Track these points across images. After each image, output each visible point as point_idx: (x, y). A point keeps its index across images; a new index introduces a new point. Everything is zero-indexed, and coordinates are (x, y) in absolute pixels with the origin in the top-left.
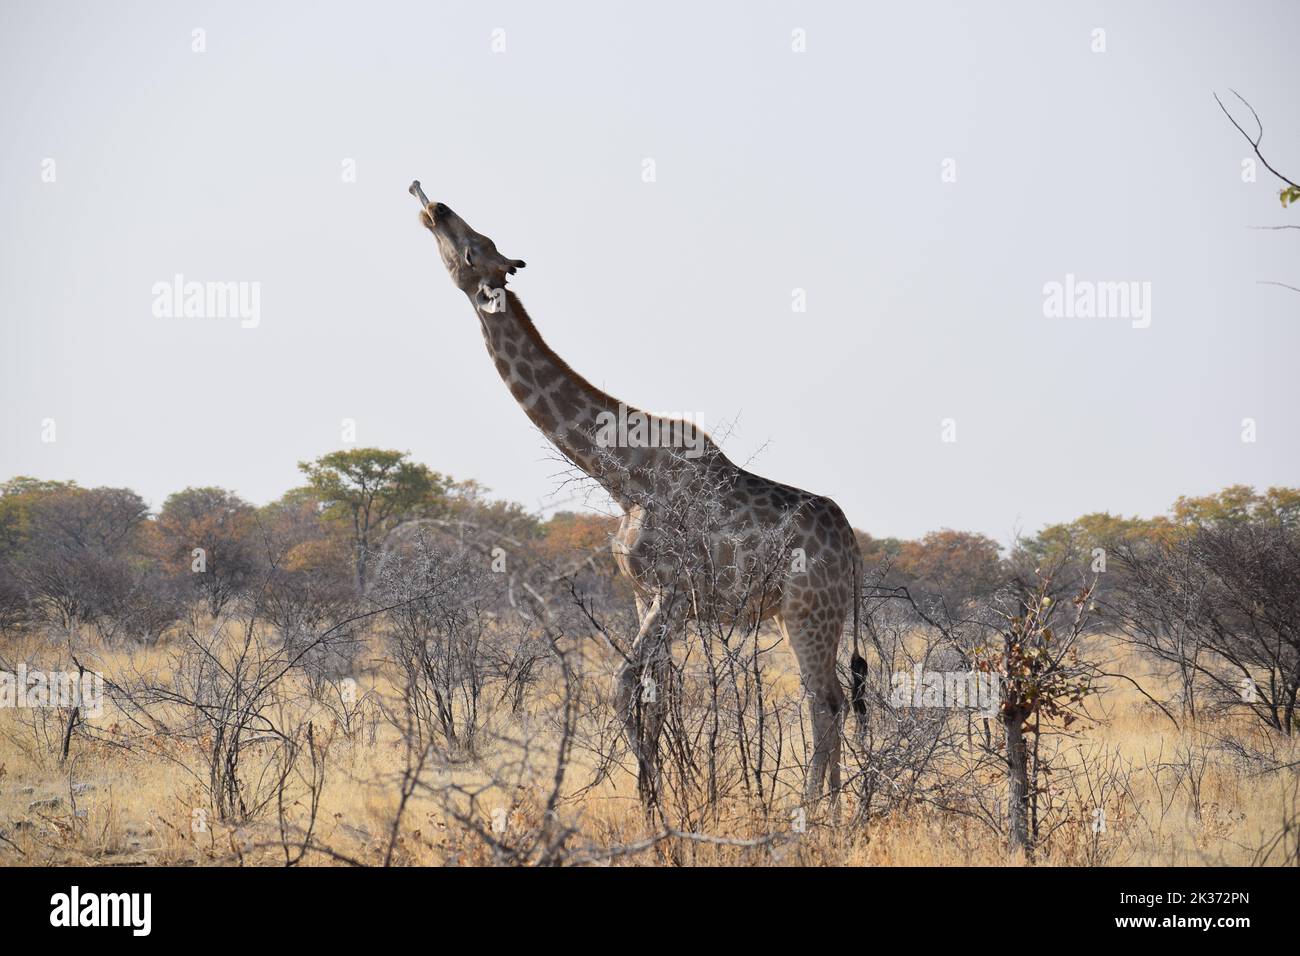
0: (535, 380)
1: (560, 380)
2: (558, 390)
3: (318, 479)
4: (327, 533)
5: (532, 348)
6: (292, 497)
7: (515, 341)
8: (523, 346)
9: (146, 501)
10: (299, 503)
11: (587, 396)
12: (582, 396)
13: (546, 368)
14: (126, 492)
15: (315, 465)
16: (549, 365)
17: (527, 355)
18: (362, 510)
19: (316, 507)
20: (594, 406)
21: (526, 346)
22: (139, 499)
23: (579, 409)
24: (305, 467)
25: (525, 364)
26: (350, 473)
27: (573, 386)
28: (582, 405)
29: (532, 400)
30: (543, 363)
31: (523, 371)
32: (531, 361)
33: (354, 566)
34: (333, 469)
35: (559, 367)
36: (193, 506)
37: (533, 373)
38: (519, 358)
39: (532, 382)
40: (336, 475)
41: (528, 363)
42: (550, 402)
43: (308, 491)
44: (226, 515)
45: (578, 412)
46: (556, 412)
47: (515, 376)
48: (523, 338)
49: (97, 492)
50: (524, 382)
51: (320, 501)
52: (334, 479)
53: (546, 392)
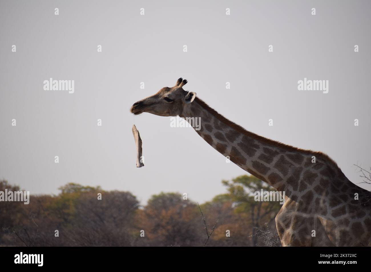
0: (227, 139)
1: (241, 136)
2: (241, 141)
3: (232, 189)
4: (237, 220)
5: (219, 122)
6: (218, 199)
7: (209, 122)
8: (214, 123)
9: (138, 199)
10: (222, 203)
11: (259, 142)
12: (256, 142)
13: (231, 131)
14: (128, 194)
15: (231, 182)
16: (232, 129)
17: (218, 127)
18: (256, 208)
19: (231, 205)
20: (264, 147)
21: (215, 123)
22: (134, 197)
23: (257, 150)
24: (226, 183)
25: (218, 132)
26: (250, 187)
27: (249, 138)
28: (257, 147)
29: (229, 150)
30: (228, 129)
31: (219, 136)
32: (221, 130)
33: (251, 239)
34: (241, 185)
35: (238, 130)
36: (164, 202)
37: (225, 136)
38: (215, 131)
39: (226, 141)
40: (242, 188)
41: (220, 131)
42: (238, 148)
43: (226, 196)
44: (181, 208)
45: (256, 151)
46: (244, 154)
47: (215, 141)
48: (213, 119)
49: (113, 193)
50: (221, 142)
51: (233, 202)
52: (241, 190)
53: (235, 144)
